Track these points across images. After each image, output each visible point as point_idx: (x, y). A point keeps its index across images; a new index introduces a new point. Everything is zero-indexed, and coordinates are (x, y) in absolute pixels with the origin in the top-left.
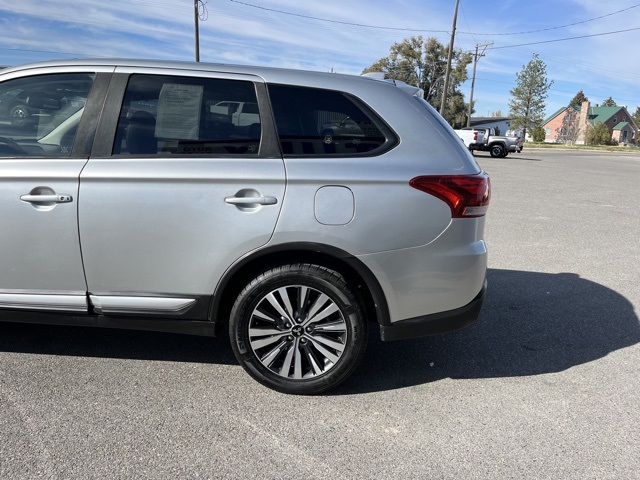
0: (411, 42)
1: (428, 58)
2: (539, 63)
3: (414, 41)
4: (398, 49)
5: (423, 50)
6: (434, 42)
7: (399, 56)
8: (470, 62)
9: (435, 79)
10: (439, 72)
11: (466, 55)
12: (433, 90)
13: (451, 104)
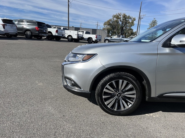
0: (118, 15)
1: (123, 19)
2: (156, 21)
3: (119, 14)
4: (114, 16)
5: (122, 17)
6: (125, 14)
7: (115, 19)
8: (135, 20)
9: (125, 25)
10: (126, 23)
11: (134, 18)
12: (124, 28)
13: (130, 32)
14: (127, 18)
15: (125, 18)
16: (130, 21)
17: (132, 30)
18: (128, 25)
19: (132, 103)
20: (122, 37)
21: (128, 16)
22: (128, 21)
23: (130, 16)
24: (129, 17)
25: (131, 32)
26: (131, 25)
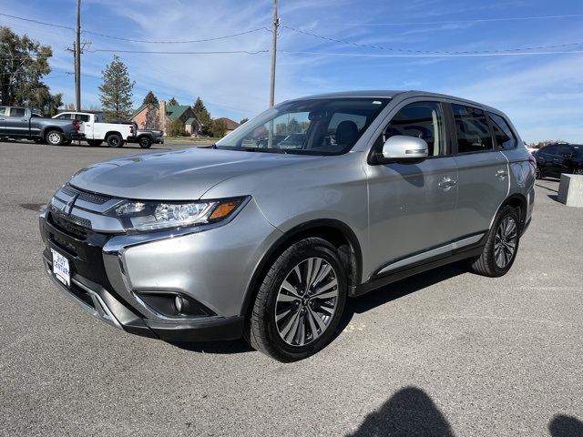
1: (3, 47)
2: (121, 64)
8: (50, 55)
9: (14, 69)
10: (18, 63)
11: (45, 48)
12: (13, 80)
13: (38, 96)
14: (18, 44)
15: (13, 45)
16: (34, 57)
17: (45, 87)
18: (26, 70)
19: (331, 311)
20: (33, 116)
21: (21, 38)
22: (26, 54)
23: (30, 38)
24: (26, 40)
25: (41, 94)
26: (39, 72)
